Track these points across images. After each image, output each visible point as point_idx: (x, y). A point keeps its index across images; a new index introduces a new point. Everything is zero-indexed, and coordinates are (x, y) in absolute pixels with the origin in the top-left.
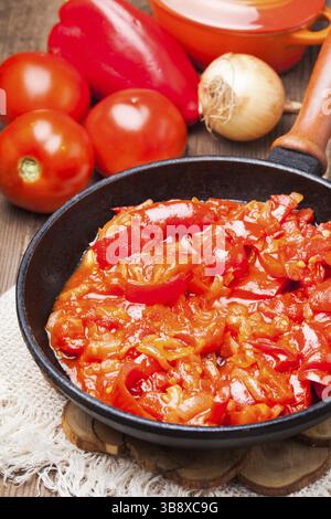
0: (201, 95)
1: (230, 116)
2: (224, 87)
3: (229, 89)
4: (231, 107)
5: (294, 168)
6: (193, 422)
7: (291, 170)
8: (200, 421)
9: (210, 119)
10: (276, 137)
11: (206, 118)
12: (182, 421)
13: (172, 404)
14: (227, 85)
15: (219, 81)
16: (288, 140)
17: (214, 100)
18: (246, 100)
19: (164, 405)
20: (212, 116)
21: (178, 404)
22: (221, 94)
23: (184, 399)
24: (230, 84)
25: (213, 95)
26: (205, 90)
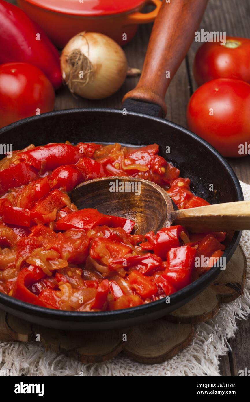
0: (63, 65)
1: (88, 80)
2: (82, 57)
3: (86, 59)
4: (88, 72)
5: (143, 113)
6: (81, 309)
7: (141, 115)
8: (88, 309)
9: (72, 83)
10: (126, 92)
11: (69, 83)
12: (73, 309)
13: (65, 298)
14: (84, 56)
15: (77, 53)
16: (136, 93)
17: (74, 68)
18: (99, 66)
19: (58, 299)
20: (74, 80)
21: (69, 297)
22: (80, 63)
23: (73, 292)
24: (86, 55)
25: (73, 64)
26: (67, 61)
